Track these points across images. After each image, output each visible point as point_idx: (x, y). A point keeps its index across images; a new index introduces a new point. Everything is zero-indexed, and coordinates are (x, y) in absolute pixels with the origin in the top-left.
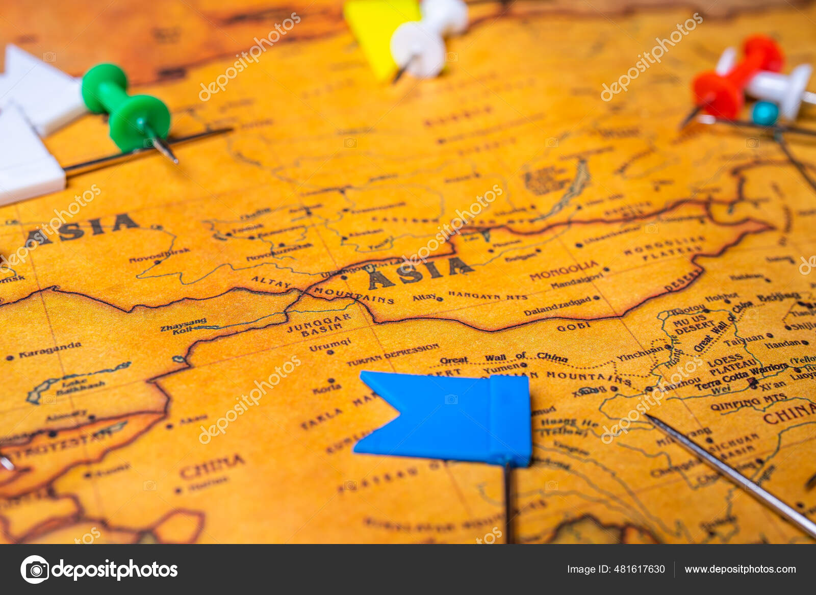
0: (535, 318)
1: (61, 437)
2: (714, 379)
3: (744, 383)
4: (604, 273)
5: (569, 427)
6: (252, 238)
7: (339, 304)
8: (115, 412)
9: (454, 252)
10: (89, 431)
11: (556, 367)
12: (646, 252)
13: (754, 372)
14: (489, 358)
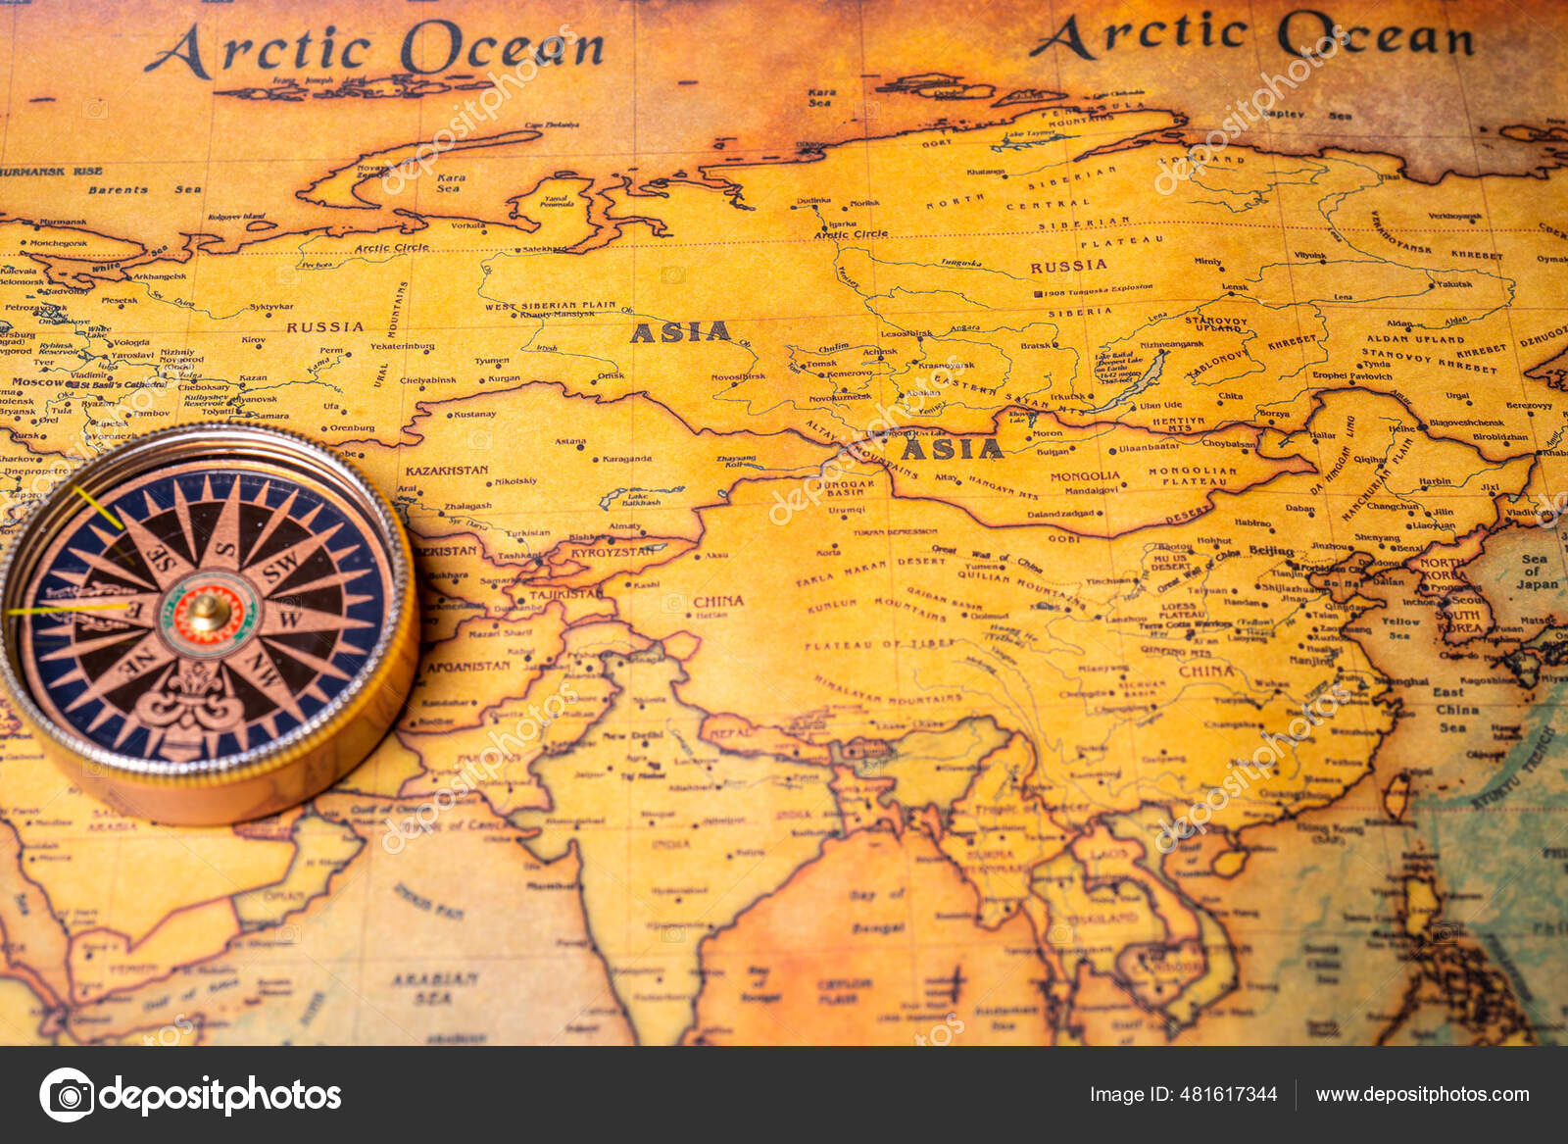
0: (1037, 521)
1: (618, 545)
2: (1158, 621)
3: (1183, 632)
4: (1121, 489)
5: (1012, 637)
6: (822, 375)
7: (871, 468)
8: (661, 533)
9: (995, 432)
10: (639, 545)
11: (1030, 576)
12: (1170, 476)
13: (1198, 624)
14: (976, 554)
